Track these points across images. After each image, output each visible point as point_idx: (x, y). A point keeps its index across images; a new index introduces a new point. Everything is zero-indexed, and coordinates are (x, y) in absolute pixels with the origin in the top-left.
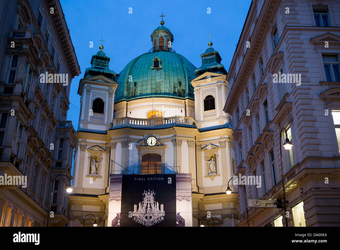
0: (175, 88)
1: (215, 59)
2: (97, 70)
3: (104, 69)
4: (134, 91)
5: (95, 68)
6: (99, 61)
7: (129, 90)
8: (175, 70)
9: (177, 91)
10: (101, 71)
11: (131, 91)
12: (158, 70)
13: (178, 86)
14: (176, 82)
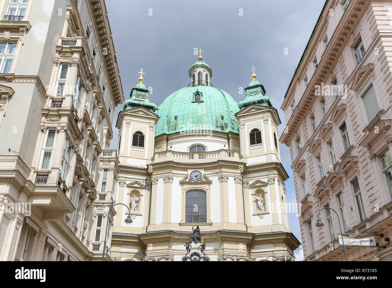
0: (217, 122)
1: (259, 92)
2: (137, 102)
3: (144, 101)
4: (174, 125)
5: (135, 100)
6: (139, 93)
7: (169, 124)
8: (217, 103)
9: (219, 125)
10: (142, 103)
11: (171, 125)
12: (199, 104)
13: (221, 120)
14: (219, 116)
